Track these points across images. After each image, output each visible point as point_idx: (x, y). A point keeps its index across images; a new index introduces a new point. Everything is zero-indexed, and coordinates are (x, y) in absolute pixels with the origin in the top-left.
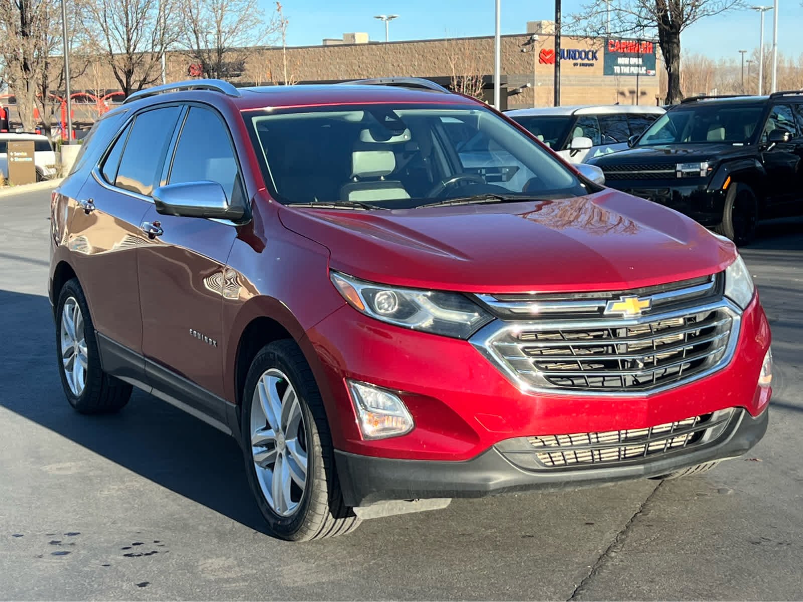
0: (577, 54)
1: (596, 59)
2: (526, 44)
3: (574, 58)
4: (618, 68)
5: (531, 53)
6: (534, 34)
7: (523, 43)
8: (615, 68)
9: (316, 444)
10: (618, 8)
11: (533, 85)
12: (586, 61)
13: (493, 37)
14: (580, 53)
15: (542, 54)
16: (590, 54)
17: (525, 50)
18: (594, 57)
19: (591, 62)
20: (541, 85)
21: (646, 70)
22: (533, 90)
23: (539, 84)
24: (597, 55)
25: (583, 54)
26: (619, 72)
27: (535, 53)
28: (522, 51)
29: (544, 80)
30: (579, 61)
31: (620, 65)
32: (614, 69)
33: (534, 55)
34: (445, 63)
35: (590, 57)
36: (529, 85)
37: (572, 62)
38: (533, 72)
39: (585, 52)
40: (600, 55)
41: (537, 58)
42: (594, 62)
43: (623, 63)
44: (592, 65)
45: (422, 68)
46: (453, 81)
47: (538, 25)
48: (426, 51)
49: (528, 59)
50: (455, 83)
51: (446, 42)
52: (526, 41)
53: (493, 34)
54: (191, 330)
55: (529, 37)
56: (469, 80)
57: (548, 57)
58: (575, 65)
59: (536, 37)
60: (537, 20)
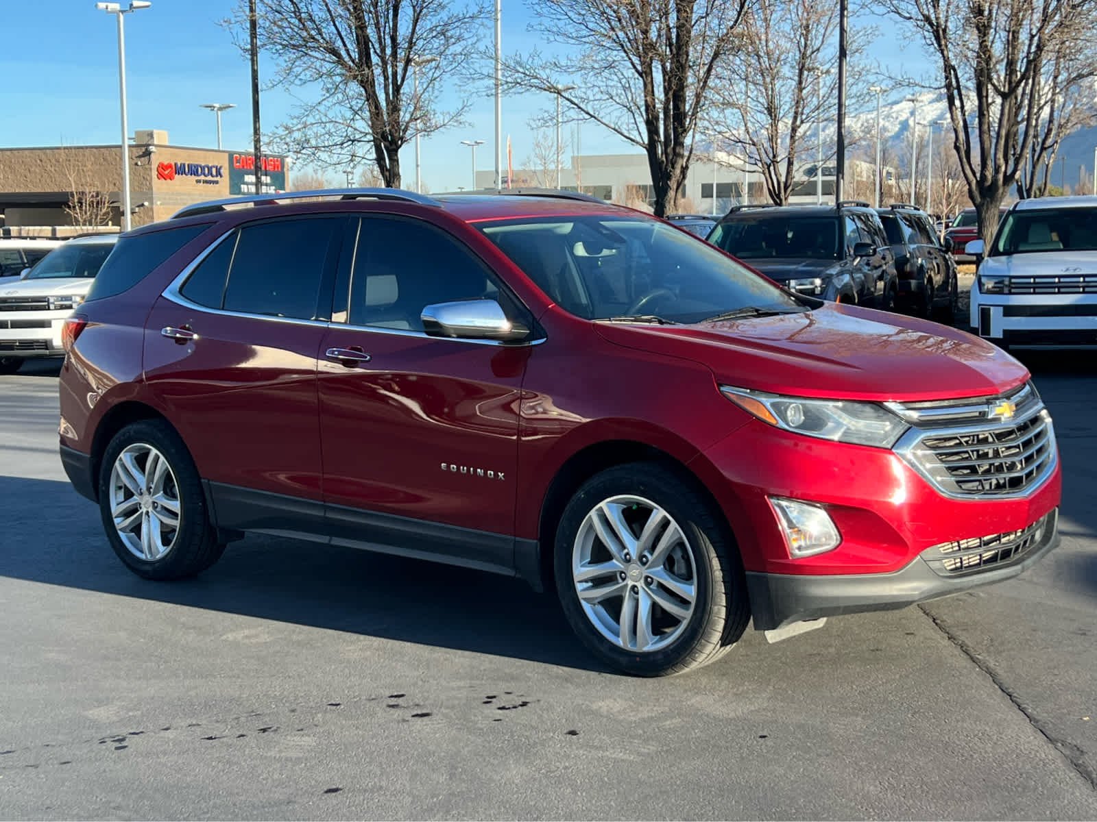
0: (200, 169)
1: (221, 176)
2: (140, 157)
3: (196, 173)
4: (245, 186)
5: (147, 166)
6: (150, 145)
7: (137, 155)
8: (242, 186)
9: (715, 568)
10: (333, 120)
11: (151, 203)
12: (209, 178)
13: (120, 147)
14: (203, 168)
15: (160, 169)
16: (214, 170)
17: (139, 163)
18: (219, 174)
19: (215, 179)
20: (161, 204)
21: (275, 190)
22: (152, 209)
23: (159, 203)
24: (222, 171)
25: (206, 169)
26: (246, 191)
27: (152, 167)
28: (136, 164)
29: (165, 199)
30: (202, 177)
31: (247, 184)
32: (240, 188)
33: (151, 169)
34: (39, 177)
35: (214, 173)
36: (146, 204)
37: (195, 178)
38: (151, 189)
39: (208, 167)
40: (225, 171)
41: (154, 173)
42: (218, 178)
43: (250, 181)
44: (217, 182)
45: (10, 181)
46: (73, 197)
47: (148, 135)
48: (13, 161)
49: (145, 173)
50: (76, 200)
51: (62, 151)
52: (141, 153)
53: (120, 143)
54: (443, 465)
55: (144, 149)
56: (93, 196)
57: (166, 172)
58: (198, 181)
59: (152, 148)
60: (148, 129)
